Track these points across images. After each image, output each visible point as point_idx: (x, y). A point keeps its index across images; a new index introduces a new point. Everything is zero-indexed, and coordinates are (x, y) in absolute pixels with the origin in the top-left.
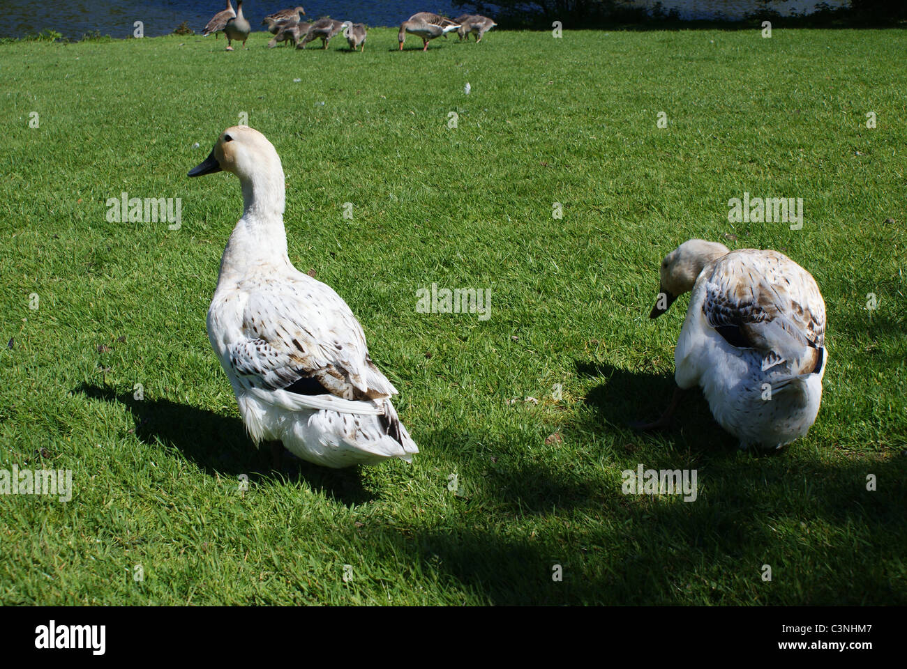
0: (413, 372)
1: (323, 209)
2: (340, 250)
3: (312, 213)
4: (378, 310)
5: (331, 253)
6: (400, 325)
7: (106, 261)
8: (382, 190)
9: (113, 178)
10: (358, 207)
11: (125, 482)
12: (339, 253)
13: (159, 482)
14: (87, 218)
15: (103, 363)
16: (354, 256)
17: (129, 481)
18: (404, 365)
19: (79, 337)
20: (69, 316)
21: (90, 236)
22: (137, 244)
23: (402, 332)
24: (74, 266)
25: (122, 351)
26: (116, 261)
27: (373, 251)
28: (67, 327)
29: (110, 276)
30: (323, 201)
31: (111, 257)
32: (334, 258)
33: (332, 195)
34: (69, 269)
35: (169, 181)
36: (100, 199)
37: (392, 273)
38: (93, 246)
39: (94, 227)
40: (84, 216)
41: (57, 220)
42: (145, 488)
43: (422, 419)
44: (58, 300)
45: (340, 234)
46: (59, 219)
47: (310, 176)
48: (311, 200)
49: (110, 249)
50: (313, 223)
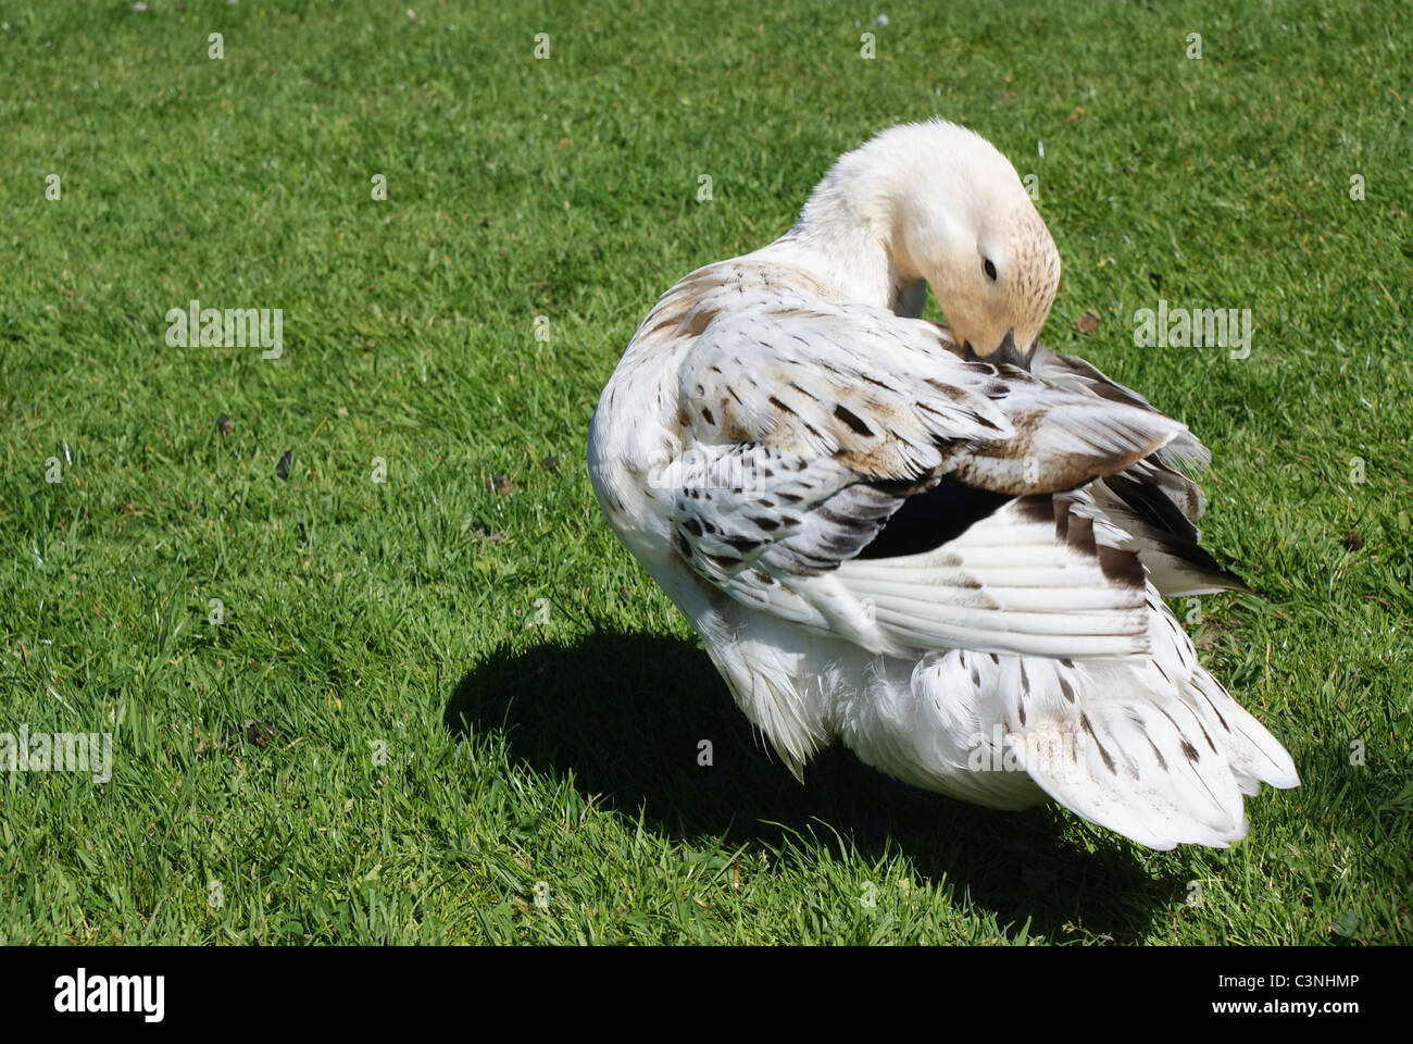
0: (1298, 583)
1: (1159, 170)
2: (1179, 269)
3: (1128, 181)
4: (1240, 420)
5: (1152, 276)
6: (1290, 460)
7: (583, 282)
8: (1323, 124)
9: (661, 94)
10: (1252, 165)
11: (433, 823)
12: (1172, 277)
13: (523, 829)
14: (571, 185)
15: (488, 521)
16: (1209, 285)
17: (444, 821)
18: (1278, 563)
19: (452, 457)
20: (447, 402)
21: (565, 222)
22: (671, 244)
23: (1296, 478)
24: (505, 291)
25: (542, 494)
26: (606, 283)
27: (1264, 272)
28: (435, 431)
29: (582, 316)
30: (1164, 151)
31: (595, 270)
32: (1157, 289)
33: (1187, 136)
34: (488, 297)
35: (790, 103)
36: (614, 140)
37: (1305, 328)
38: (561, 248)
39: (575, 203)
40: (565, 179)
41: (499, 188)
42: (482, 844)
43: (1296, 712)
44: (434, 368)
45: (1189, 233)
46: (505, 184)
47: (1147, 93)
48: (1133, 148)
49: (599, 256)
50: (1126, 204)
